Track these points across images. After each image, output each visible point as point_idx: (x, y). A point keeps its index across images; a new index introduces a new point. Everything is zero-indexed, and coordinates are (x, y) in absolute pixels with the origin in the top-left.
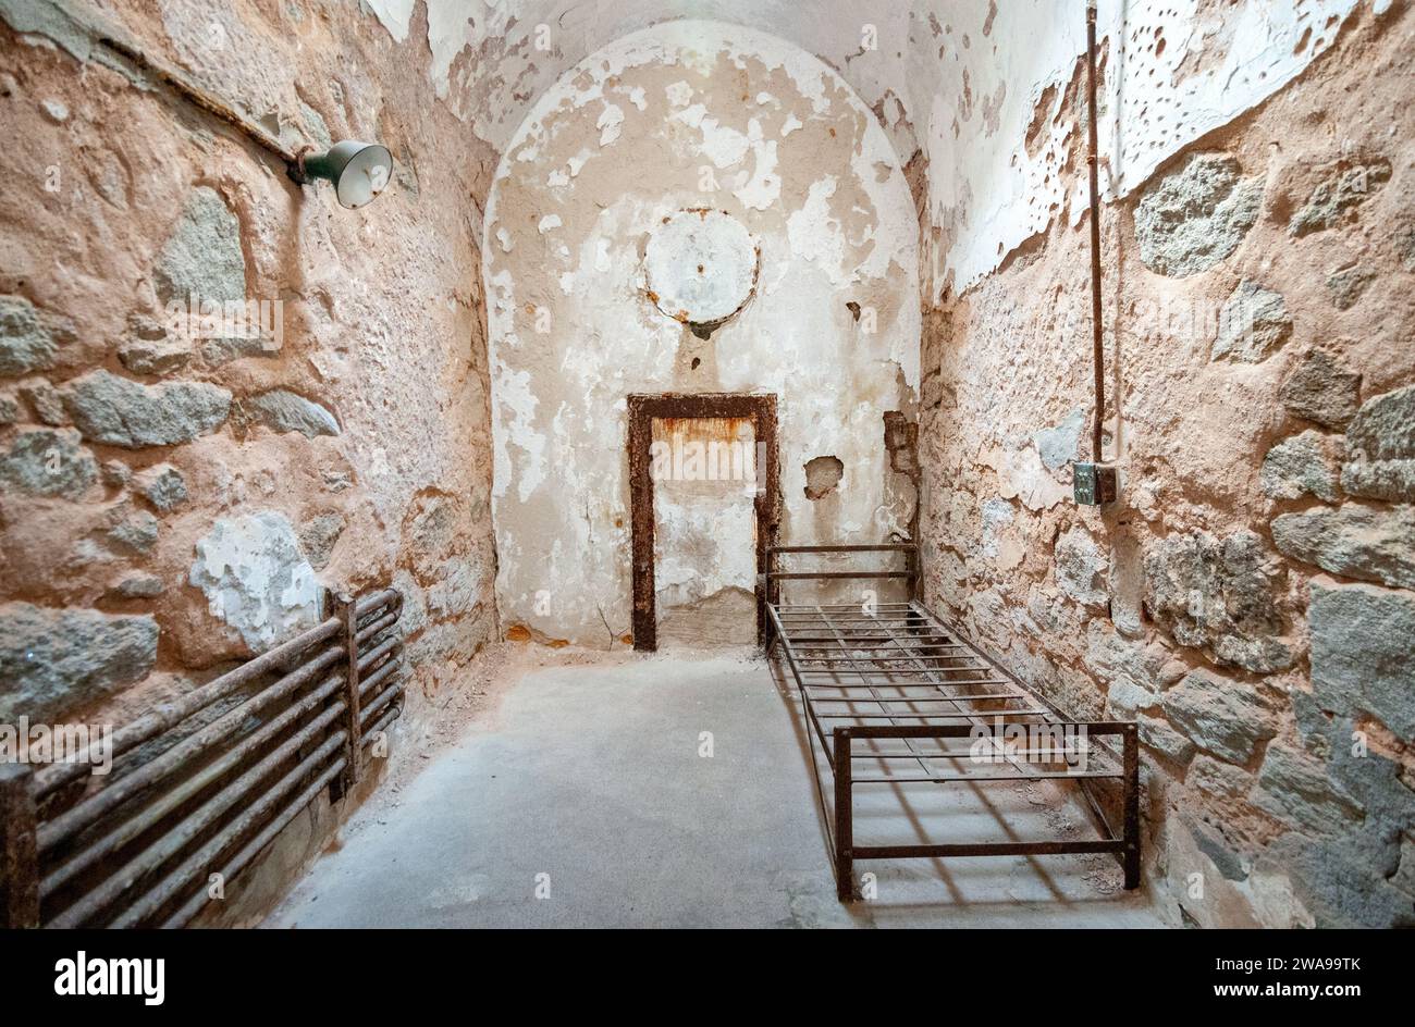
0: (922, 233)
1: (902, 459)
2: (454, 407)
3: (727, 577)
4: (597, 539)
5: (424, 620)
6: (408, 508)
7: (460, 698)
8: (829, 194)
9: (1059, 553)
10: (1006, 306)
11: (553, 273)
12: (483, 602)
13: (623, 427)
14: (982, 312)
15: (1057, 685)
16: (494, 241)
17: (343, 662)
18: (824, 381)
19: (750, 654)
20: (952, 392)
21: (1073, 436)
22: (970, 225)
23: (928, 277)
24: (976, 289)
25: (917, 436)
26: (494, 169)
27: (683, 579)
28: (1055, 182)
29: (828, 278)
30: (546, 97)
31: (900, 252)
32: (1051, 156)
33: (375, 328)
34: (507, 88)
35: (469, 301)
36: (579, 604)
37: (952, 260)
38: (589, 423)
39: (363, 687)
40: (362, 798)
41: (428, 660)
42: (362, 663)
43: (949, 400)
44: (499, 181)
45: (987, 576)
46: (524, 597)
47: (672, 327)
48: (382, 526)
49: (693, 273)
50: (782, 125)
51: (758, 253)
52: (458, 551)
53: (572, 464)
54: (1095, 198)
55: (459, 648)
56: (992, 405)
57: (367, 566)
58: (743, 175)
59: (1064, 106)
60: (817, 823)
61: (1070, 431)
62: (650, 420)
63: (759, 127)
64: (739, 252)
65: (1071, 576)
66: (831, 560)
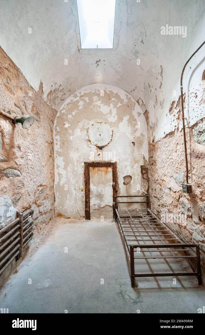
0: (148, 127)
1: (145, 176)
2: (46, 166)
3: (106, 203)
4: (77, 194)
5: (38, 215)
6: (36, 190)
7: (46, 232)
8: (128, 119)
9: (180, 202)
10: (166, 146)
11: (68, 136)
12: (52, 209)
13: (83, 169)
14: (161, 146)
15: (181, 232)
16: (56, 129)
17: (20, 228)
18: (127, 159)
19: (112, 221)
20: (155, 162)
21: (182, 176)
22: (158, 127)
23: (149, 137)
24: (160, 141)
25: (148, 171)
26: (56, 114)
27: (96, 203)
28: (176, 121)
29: (128, 137)
30: (67, 100)
31: (143, 131)
32: (174, 115)
33: (30, 152)
34: (59, 98)
35: (50, 143)
36: (73, 209)
37: (155, 134)
38: (76, 168)
39: (24, 233)
40: (23, 259)
41: (39, 224)
42: (24, 228)
43: (154, 164)
44: (57, 117)
45: (165, 205)
46: (61, 207)
47: (94, 147)
48: (30, 195)
49: (98, 136)
50: (117, 105)
51: (113, 131)
52: (46, 198)
53: (72, 177)
54: (184, 126)
55: (46, 220)
56: (164, 167)
57: (26, 205)
58: (109, 115)
59: (177, 105)
60: (127, 266)
61: (181, 175)
62: (89, 168)
63: (112, 106)
64: (108, 131)
65: (183, 208)
66: (130, 199)
